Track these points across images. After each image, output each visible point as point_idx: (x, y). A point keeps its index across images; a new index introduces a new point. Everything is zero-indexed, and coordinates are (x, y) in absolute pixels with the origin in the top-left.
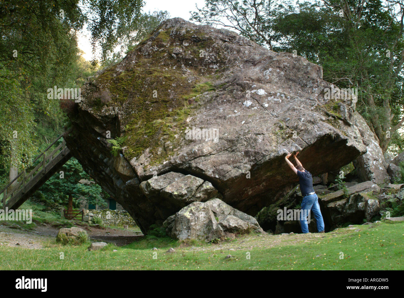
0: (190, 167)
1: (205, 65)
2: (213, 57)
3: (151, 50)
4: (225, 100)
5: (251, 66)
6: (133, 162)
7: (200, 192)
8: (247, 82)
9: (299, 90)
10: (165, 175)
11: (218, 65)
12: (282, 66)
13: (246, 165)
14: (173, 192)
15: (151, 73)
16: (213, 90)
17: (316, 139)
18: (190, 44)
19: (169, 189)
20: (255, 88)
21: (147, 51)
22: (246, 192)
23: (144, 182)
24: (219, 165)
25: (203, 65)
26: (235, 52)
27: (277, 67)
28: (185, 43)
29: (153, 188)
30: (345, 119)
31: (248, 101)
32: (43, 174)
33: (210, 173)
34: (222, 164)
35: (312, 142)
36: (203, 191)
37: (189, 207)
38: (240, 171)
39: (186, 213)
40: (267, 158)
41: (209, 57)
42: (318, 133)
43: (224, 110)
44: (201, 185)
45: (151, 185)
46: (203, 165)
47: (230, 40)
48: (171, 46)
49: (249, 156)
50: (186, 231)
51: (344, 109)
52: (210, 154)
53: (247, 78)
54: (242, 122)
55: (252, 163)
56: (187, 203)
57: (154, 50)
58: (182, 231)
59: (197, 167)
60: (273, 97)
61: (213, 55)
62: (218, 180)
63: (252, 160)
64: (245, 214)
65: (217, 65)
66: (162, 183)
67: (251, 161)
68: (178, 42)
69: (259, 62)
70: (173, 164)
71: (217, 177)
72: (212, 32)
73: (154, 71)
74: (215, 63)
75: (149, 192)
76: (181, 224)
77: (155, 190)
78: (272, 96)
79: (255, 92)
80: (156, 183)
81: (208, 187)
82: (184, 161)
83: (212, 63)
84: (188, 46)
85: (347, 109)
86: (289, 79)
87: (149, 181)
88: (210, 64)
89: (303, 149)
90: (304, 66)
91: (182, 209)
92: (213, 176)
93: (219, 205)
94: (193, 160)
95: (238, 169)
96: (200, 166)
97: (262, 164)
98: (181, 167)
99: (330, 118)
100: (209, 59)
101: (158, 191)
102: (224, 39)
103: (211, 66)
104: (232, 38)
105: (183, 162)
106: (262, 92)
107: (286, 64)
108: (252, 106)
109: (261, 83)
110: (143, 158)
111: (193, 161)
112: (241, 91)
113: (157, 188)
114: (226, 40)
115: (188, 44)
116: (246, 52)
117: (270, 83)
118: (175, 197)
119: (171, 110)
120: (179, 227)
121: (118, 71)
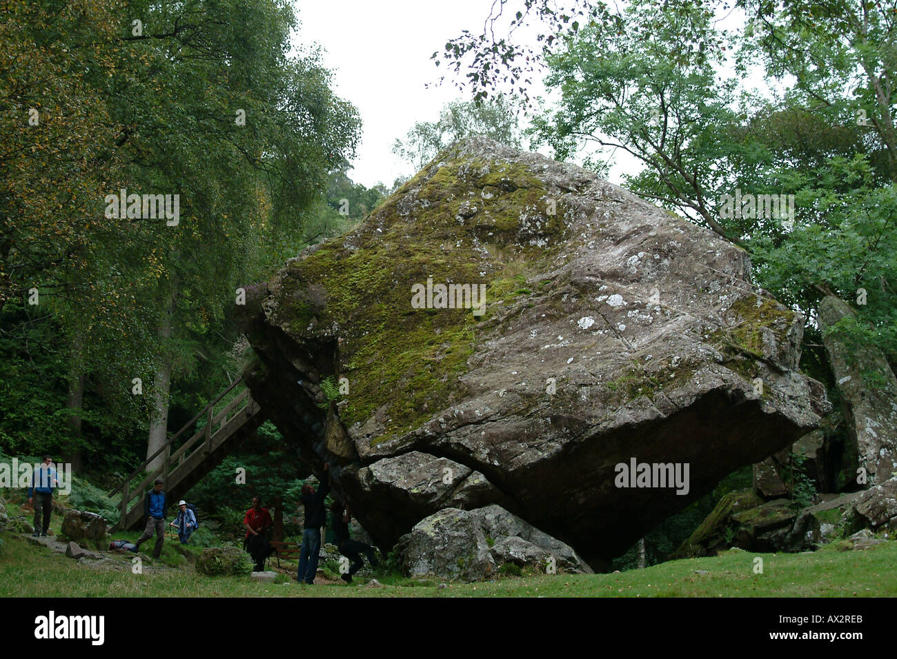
0: (448, 444)
1: (521, 241)
2: (538, 223)
3: (417, 206)
4: (544, 315)
5: (610, 244)
6: (354, 430)
7: (461, 491)
8: (592, 279)
9: (692, 298)
10: (403, 456)
11: (547, 240)
12: (665, 247)
13: (553, 444)
14: (410, 489)
15: (409, 255)
16: (525, 292)
17: (694, 398)
18: (495, 196)
19: (401, 483)
20: (606, 293)
21: (409, 208)
22: (572, 499)
23: (364, 469)
24: (502, 442)
25: (516, 240)
26: (583, 215)
27: (655, 250)
28: (486, 193)
29: (377, 480)
30: (771, 361)
31: (587, 318)
32: (206, 453)
33: (483, 455)
34: (507, 439)
35: (686, 403)
36: (467, 489)
37: (435, 517)
38: (540, 453)
39: (426, 526)
40: (593, 431)
41: (529, 224)
42: (700, 387)
43: (539, 333)
44: (464, 479)
45: (374, 474)
46: (471, 440)
47: (577, 187)
48: (458, 199)
49: (559, 427)
50: (426, 561)
51: (768, 339)
52: (486, 418)
53: (592, 271)
54: (567, 359)
55: (565, 441)
56: (432, 510)
57: (423, 206)
58: (418, 560)
59: (459, 444)
60: (637, 311)
61: (538, 220)
62: (499, 471)
63: (566, 434)
64: (552, 538)
65: (544, 240)
66: (395, 471)
67: (562, 437)
68: (472, 191)
69: (624, 239)
70: (419, 436)
71: (496, 463)
72: (544, 170)
73: (416, 250)
74: (541, 236)
75: (371, 488)
76: (417, 547)
77: (381, 484)
78: (634, 309)
79: (605, 300)
80: (382, 471)
81: (476, 482)
82: (439, 430)
83: (536, 236)
84: (491, 200)
85: (776, 340)
86: (677, 275)
87: (372, 467)
88: (529, 237)
89: (669, 417)
90: (710, 249)
91: (423, 521)
92: (488, 461)
93: (498, 518)
94: (454, 430)
95: (536, 451)
96: (465, 442)
97: (583, 443)
98: (433, 443)
99: (739, 357)
100: (529, 228)
101: (388, 485)
102: (566, 187)
103: (532, 242)
104: (583, 183)
105: (438, 433)
106: (616, 301)
107: (674, 243)
108: (593, 329)
109: (620, 281)
110: (371, 425)
111: (453, 433)
112: (578, 296)
113: (385, 480)
114: (571, 188)
115: (492, 195)
116: (607, 214)
117: (638, 281)
118: (412, 498)
119: (438, 331)
120: (414, 553)
121: (346, 249)
